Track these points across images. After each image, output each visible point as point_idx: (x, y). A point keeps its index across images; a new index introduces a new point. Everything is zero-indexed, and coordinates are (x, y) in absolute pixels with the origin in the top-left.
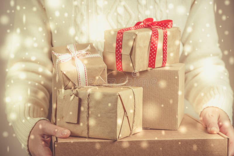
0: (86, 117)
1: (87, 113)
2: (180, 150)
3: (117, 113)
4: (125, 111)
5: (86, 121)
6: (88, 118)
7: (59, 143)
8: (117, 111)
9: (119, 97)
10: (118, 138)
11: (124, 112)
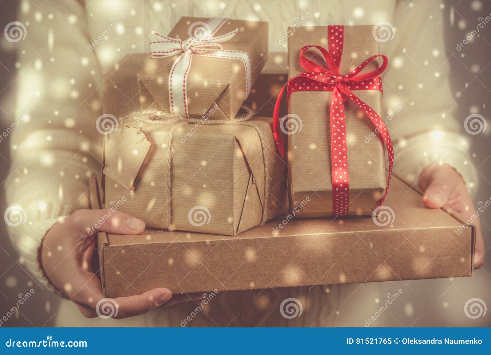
0: (166, 186)
1: (170, 179)
2: (371, 254)
3: (232, 177)
4: (250, 172)
5: (167, 195)
6: (171, 188)
7: (112, 247)
8: (232, 174)
9: (236, 143)
10: (235, 232)
11: (248, 175)
